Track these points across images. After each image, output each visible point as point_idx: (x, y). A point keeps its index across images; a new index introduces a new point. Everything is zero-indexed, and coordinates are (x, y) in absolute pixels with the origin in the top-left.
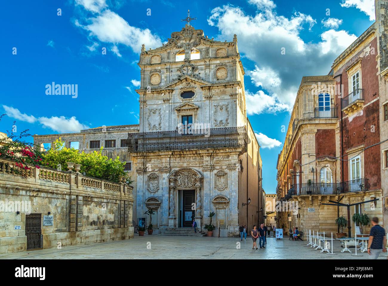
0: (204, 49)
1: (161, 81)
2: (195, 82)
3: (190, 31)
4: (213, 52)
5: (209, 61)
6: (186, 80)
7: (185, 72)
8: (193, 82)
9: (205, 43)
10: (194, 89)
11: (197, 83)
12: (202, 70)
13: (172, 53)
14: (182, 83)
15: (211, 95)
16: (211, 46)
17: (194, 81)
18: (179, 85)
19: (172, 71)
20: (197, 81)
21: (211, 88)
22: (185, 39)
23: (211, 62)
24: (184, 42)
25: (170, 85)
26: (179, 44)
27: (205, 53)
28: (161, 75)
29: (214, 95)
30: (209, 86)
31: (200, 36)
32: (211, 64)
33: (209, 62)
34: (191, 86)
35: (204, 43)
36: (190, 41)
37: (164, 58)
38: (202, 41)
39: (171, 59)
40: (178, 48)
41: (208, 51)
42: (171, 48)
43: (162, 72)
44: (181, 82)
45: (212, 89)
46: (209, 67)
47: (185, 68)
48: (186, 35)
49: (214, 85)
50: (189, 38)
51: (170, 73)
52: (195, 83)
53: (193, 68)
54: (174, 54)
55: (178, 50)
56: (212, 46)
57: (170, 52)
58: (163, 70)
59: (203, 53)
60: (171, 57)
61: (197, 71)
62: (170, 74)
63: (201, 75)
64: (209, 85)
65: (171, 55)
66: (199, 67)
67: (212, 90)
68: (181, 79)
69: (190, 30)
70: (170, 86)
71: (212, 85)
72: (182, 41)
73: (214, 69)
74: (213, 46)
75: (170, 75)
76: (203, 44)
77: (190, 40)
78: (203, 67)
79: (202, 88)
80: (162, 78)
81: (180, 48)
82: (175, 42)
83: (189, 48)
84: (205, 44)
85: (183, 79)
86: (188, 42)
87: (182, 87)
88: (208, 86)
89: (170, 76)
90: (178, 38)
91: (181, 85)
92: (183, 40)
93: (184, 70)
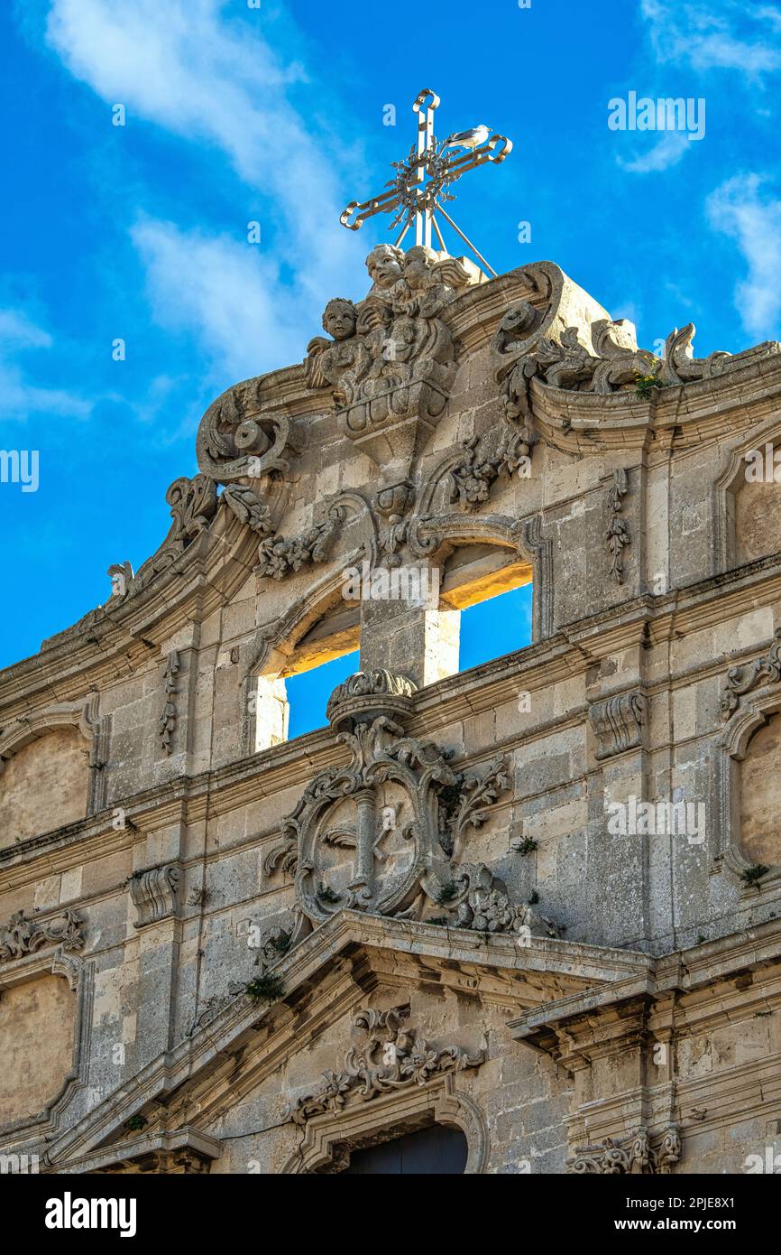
0: (579, 509)
1: (79, 1057)
2: (465, 985)
3: (421, 324)
4: (690, 513)
5: (646, 645)
6: (367, 982)
7: (342, 871)
8: (438, 990)
9: (577, 422)
10: (460, 1081)
11: (488, 985)
12: (556, 790)
13: (224, 659)
14: (316, 1035)
15: (662, 1122)
16: (664, 439)
17: (454, 965)
18: (275, 1064)
19: (204, 897)
20: (482, 957)
21: (662, 1020)
22: (362, 443)
23: (671, 658)
24: (355, 474)
25: (161, 1085)
26: (299, 525)
27: (591, 560)
28: (85, 975)
29: (702, 1118)
30: (626, 992)
31: (518, 348)
32: (670, 680)
33: (644, 663)
34: (418, 1050)
35: (567, 428)
36: (416, 453)
37: (130, 750)
38: (551, 405)
39: (204, 734)
40: (289, 572)
41: (632, 512)
42: (201, 591)
43: (95, 940)
44: (301, 1011)
45: (675, 1036)
46: (634, 736)
47: (348, 819)
48: (371, 385)
49: (684, 969)
50: (403, 412)
51: (192, 928)
52: (470, 999)
53: (448, 796)
54: (242, 666)
55: (281, 600)
56: (676, 430)
57: (195, 650)
58: (111, 902)
59: (575, 559)
60: (204, 710)
61: (505, 817)
62: (177, 944)
63: (546, 871)
64: (614, 986)
65: (205, 686)
66: (522, 758)
67: (685, 1045)
68: (293, 983)
69: (415, 315)
70: (163, 1099)
71: (653, 974)
72: (331, 472)
73: (706, 746)
74: (689, 436)
75: (190, 946)
76: (569, 443)
77: (420, 438)
78: (578, 738)
79: (542, 1039)
80: (97, 1021)
81: (309, 564)
82: (242, 514)
83: (402, 543)
84: (587, 432)
85: (317, 977)
86: (397, 465)
87: (313, 1086)
88: (607, 997)
89: (189, 961)
90: (279, 447)
91: (301, 1060)
92: (346, 453)
93: (330, 842)
